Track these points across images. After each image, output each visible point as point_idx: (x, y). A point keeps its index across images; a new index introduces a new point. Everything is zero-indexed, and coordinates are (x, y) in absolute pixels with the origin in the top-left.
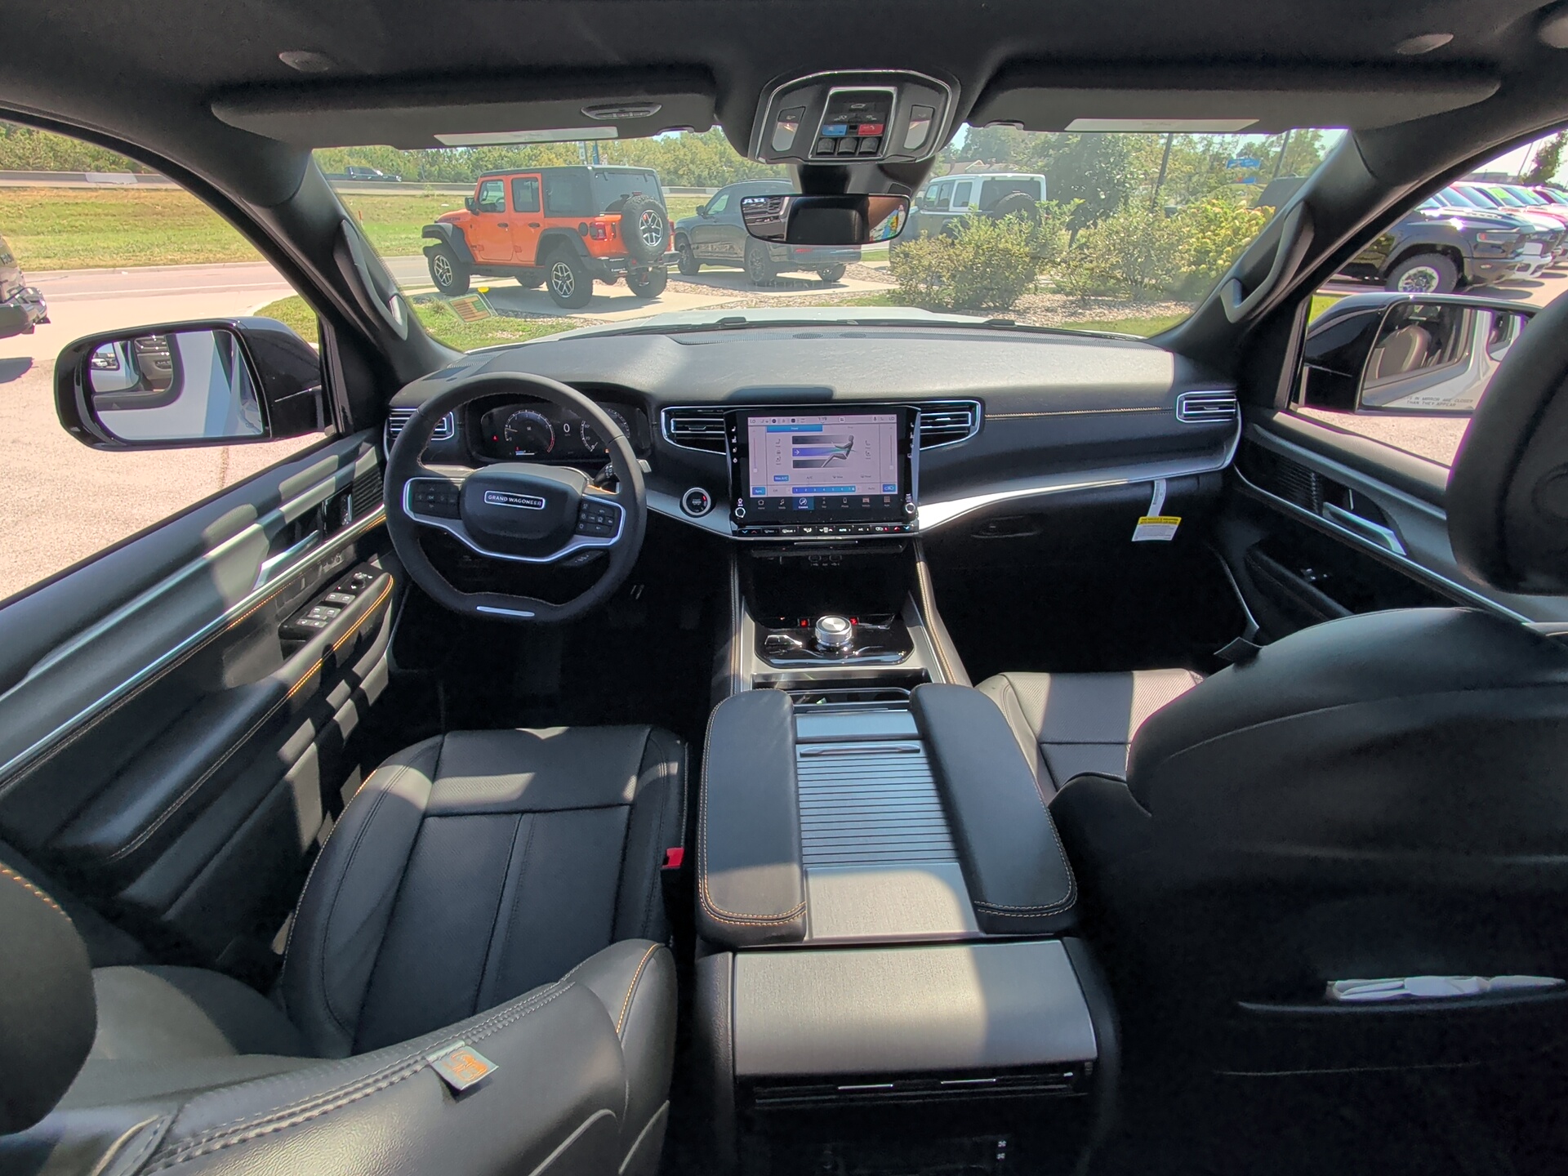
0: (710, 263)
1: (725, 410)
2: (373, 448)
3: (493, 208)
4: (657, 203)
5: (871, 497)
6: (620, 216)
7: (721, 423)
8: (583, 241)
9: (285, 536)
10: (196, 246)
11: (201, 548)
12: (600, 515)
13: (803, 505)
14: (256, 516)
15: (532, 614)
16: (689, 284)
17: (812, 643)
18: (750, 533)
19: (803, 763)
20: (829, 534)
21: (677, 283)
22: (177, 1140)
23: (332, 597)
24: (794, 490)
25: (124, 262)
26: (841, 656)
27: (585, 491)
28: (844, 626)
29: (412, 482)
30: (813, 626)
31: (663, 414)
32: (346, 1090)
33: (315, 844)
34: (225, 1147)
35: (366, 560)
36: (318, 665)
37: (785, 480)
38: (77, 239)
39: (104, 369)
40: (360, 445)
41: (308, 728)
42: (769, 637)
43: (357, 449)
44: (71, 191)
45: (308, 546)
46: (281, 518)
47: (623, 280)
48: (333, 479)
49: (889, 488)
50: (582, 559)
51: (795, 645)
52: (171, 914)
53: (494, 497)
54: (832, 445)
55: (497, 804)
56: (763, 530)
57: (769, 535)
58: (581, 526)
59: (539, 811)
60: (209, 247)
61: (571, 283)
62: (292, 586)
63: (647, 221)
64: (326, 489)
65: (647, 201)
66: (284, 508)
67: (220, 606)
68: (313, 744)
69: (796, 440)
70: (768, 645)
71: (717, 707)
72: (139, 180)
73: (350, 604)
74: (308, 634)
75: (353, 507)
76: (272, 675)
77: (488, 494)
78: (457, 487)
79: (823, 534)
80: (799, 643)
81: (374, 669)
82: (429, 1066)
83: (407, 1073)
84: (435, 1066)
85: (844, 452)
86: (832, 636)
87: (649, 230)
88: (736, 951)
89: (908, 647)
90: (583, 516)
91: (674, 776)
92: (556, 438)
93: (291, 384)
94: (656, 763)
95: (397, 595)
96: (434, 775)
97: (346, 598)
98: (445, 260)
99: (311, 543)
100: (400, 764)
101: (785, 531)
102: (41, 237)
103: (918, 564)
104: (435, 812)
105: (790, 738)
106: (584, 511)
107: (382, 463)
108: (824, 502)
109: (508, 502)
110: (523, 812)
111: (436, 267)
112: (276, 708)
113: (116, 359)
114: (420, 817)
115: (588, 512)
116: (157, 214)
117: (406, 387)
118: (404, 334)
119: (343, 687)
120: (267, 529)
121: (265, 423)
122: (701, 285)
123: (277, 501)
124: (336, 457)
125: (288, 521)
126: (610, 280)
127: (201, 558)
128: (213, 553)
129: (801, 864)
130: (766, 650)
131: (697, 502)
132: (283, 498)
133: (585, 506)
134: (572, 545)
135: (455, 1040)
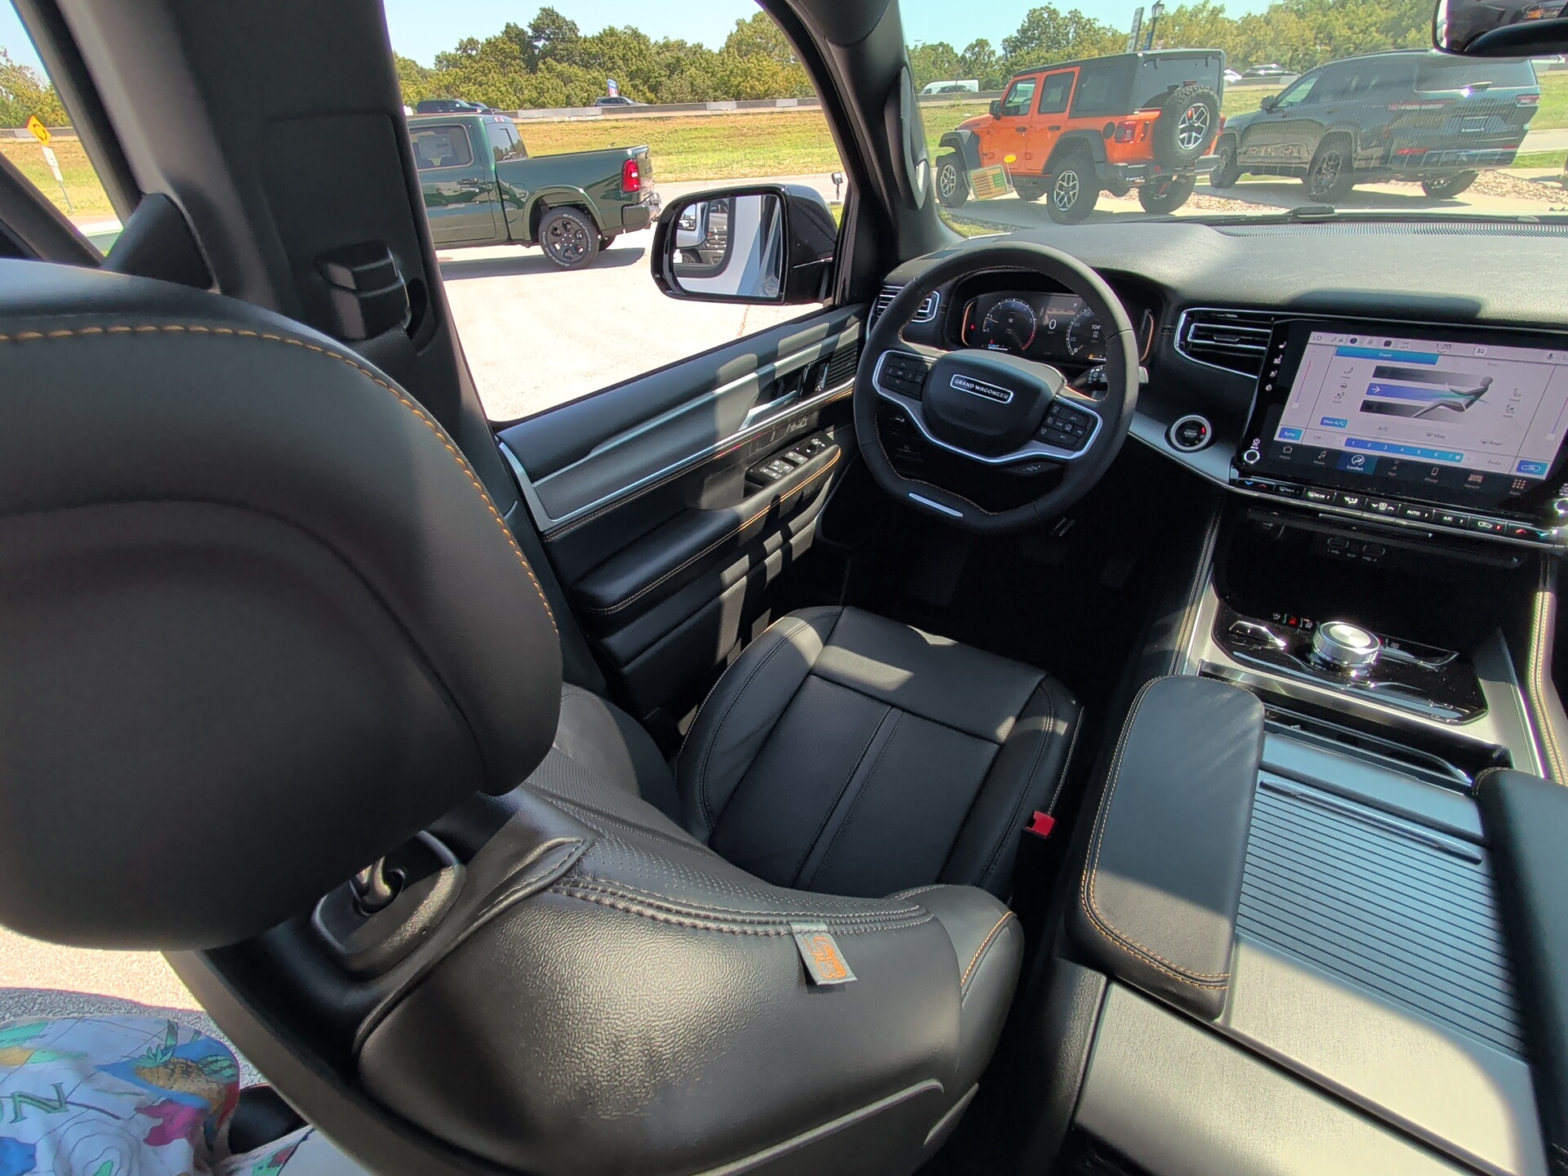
0: (1257, 171)
1: (1278, 317)
2: (858, 323)
3: (1016, 110)
4: (1212, 93)
5: (1488, 476)
6: (1158, 113)
7: (1266, 335)
8: (1103, 142)
9: (772, 389)
10: (761, 162)
11: (714, 383)
12: (1071, 423)
13: (1356, 465)
14: (756, 365)
15: (961, 515)
16: (1217, 199)
17: (1301, 650)
18: (1255, 487)
19: (1261, 796)
20: (1387, 513)
21: (1201, 198)
22: (581, 874)
23: (791, 455)
24: (1349, 442)
25: (712, 176)
26: (1344, 680)
27: (1062, 392)
28: (1368, 642)
29: (888, 353)
30: (1314, 630)
31: (1184, 316)
32: (717, 915)
33: (725, 660)
34: (612, 906)
35: (823, 430)
36: (766, 510)
37: (1340, 426)
38: (691, 157)
39: (686, 229)
40: (849, 317)
41: (744, 562)
42: (1238, 622)
43: (845, 321)
44: (695, 118)
45: (786, 403)
46: (773, 372)
47: (1134, 192)
48: (819, 346)
49: (1532, 468)
50: (1032, 469)
51: (1275, 645)
52: (627, 669)
53: (960, 382)
54: (1446, 388)
55: (875, 688)
56: (1278, 486)
57: (1285, 495)
58: (1044, 431)
59: (909, 712)
60: (770, 162)
61: (1074, 194)
62: (763, 437)
63: (1190, 118)
64: (812, 353)
65: (1200, 91)
66: (777, 364)
67: (713, 438)
68: (745, 578)
69: (1380, 372)
70: (1233, 632)
71: (1154, 681)
72: (739, 107)
73: (803, 464)
74: (765, 482)
75: (828, 376)
76: (733, 508)
77: (956, 378)
78: (927, 366)
79: (1376, 511)
80: (1281, 643)
81: (805, 528)
82: (791, 934)
83: (771, 930)
84: (798, 937)
85: (1462, 401)
86: (1340, 650)
87: (1190, 129)
88: (1112, 978)
89: (1473, 705)
90: (1050, 420)
91: (1059, 735)
92: (1036, 336)
93: (809, 254)
94: (1042, 714)
95: (839, 469)
96: (827, 640)
97: (801, 459)
98: (953, 169)
99: (788, 401)
100: (804, 619)
101: (1311, 495)
102: (671, 156)
103: (1540, 595)
104: (820, 673)
105: (1252, 760)
106: (1053, 415)
107: (861, 340)
108: (1395, 468)
109: (973, 390)
110: (893, 706)
111: (943, 177)
112: (728, 536)
113: (696, 220)
114: (807, 672)
115: (1056, 417)
116: (742, 135)
117: (903, 265)
118: (920, 204)
119: (777, 537)
120: (761, 379)
121: (781, 290)
122: (1235, 199)
123: (774, 356)
124: (827, 325)
125: (777, 376)
126: (1119, 191)
127: (710, 393)
128: (719, 391)
129: (1234, 925)
130: (1225, 636)
131: (1190, 433)
132: (779, 354)
133: (1055, 410)
134: (1028, 450)
135: (819, 919)
